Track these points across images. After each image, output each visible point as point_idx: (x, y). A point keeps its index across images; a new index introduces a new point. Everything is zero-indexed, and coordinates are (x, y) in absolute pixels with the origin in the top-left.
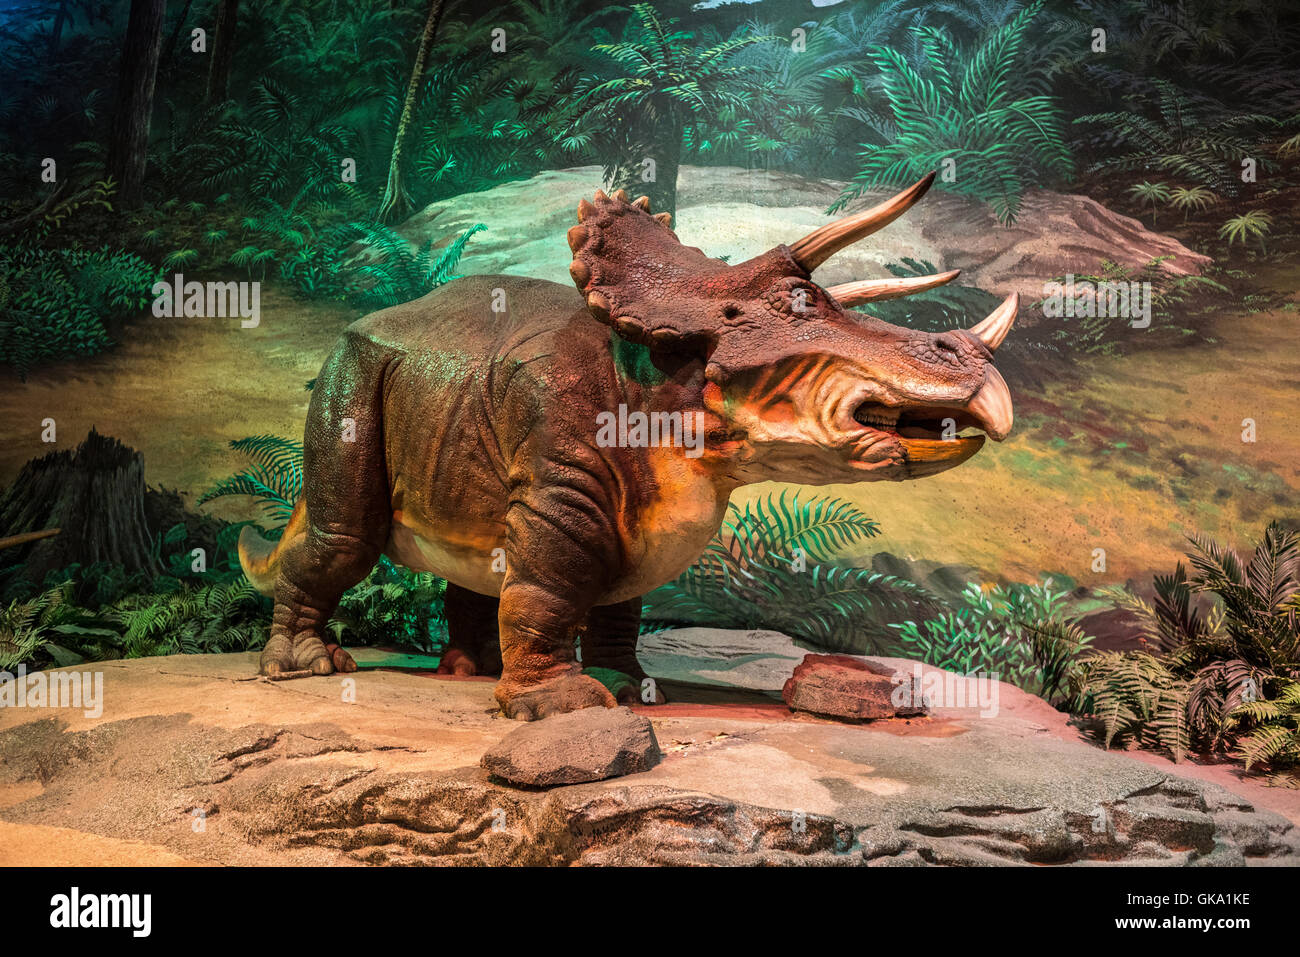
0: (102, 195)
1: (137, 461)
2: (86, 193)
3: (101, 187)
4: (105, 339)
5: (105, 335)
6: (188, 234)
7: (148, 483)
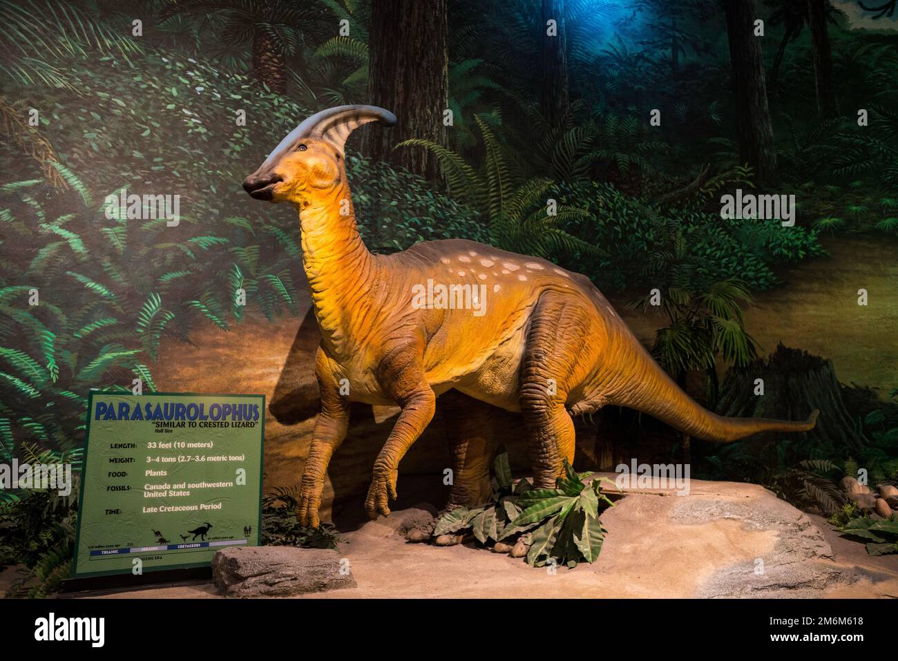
0: (742, 176)
1: (828, 366)
2: (728, 174)
3: (740, 170)
4: (774, 278)
5: (773, 275)
6: (831, 207)
7: (841, 381)
